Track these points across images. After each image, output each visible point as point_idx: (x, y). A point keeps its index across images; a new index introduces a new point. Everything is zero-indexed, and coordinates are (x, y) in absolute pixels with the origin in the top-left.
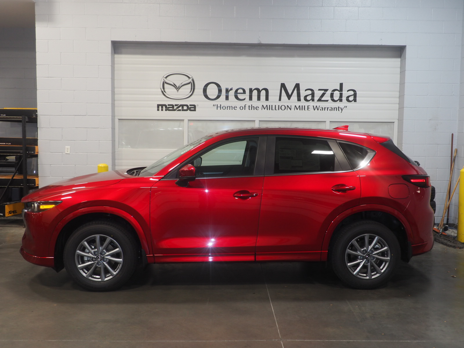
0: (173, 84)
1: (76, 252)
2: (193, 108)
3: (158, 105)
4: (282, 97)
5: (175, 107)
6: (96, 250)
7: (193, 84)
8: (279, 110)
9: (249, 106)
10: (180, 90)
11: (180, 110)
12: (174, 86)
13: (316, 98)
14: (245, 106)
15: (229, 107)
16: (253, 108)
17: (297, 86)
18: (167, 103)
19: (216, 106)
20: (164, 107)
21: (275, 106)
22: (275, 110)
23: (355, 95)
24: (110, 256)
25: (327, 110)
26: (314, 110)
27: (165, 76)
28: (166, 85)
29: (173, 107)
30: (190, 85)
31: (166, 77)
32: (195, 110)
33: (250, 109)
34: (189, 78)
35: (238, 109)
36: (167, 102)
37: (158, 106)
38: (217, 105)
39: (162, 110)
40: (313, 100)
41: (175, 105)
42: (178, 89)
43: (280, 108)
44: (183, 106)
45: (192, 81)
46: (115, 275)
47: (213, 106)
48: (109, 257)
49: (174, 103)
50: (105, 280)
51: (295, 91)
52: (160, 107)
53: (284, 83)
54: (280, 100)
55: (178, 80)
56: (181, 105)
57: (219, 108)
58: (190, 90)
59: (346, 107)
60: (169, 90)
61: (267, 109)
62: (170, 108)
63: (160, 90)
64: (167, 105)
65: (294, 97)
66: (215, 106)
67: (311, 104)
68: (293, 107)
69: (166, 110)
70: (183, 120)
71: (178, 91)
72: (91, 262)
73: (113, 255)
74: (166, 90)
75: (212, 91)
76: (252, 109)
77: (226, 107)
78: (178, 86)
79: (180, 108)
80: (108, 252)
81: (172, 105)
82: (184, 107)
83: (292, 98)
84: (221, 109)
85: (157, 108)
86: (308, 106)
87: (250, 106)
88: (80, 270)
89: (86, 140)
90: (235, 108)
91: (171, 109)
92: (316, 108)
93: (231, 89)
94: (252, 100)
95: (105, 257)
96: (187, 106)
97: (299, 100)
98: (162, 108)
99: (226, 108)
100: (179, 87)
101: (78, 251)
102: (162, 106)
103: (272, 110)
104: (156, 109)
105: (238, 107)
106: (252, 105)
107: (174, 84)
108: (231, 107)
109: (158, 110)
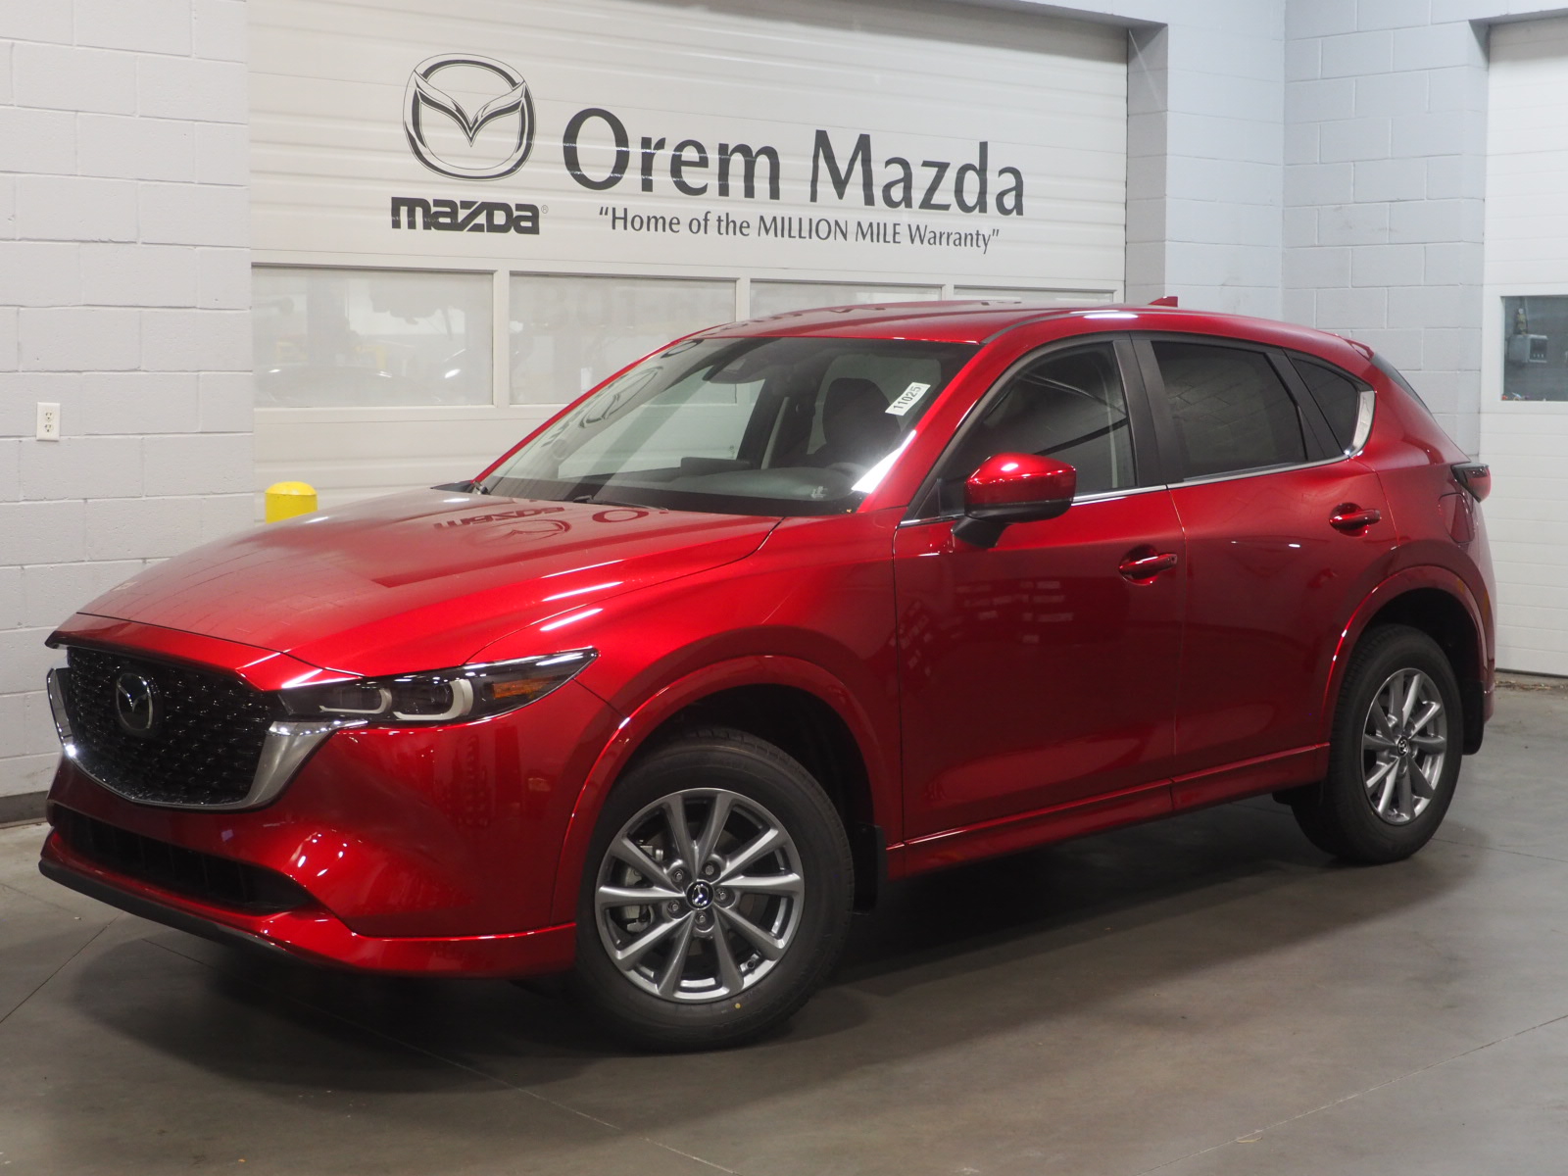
0: (453, 108)
1: (596, 895)
2: (524, 220)
3: (394, 199)
4: (820, 188)
5: (462, 214)
6: (678, 863)
7: (526, 110)
8: (810, 237)
9: (719, 217)
10: (480, 136)
11: (478, 228)
12: (458, 115)
13: (918, 196)
14: (706, 220)
15: (653, 221)
16: (731, 225)
17: (864, 144)
18: (430, 194)
19: (610, 212)
20: (419, 212)
21: (800, 220)
22: (800, 237)
23: (1019, 189)
24: (742, 877)
25: (948, 244)
26: (912, 241)
27: (422, 70)
28: (424, 108)
29: (453, 214)
30: (516, 116)
31: (426, 75)
32: (534, 230)
33: (723, 230)
34: (513, 83)
35: (683, 228)
36: (433, 189)
37: (397, 203)
38: (614, 209)
39: (412, 225)
40: (907, 201)
41: (462, 202)
42: (471, 129)
43: (814, 229)
44: (490, 208)
45: (524, 101)
46: (783, 953)
47: (601, 213)
48: (741, 881)
49: (457, 193)
50: (745, 986)
51: (858, 166)
52: (404, 210)
53: (825, 132)
54: (814, 198)
55: (475, 91)
56: (483, 203)
57: (620, 223)
58: (516, 141)
59: (996, 232)
60: (439, 131)
61: (776, 235)
62: (441, 216)
63: (403, 133)
64: (432, 204)
65: (855, 189)
66: (606, 214)
67: (904, 217)
68: (852, 229)
69: (427, 226)
70: (491, 273)
71: (471, 139)
72: (669, 921)
73: (753, 868)
74: (425, 132)
75: (597, 148)
76: (727, 233)
77: (645, 220)
78: (471, 119)
79: (481, 219)
80: (732, 859)
81: (450, 204)
82: (495, 212)
83: (848, 190)
84: (625, 228)
85: (393, 215)
86: (895, 225)
87: (724, 218)
88: (629, 970)
89: (136, 367)
90: (671, 224)
91: (447, 220)
92: (917, 234)
93: (661, 144)
94: (727, 195)
95: (723, 884)
96: (505, 207)
97: (869, 200)
98: (411, 214)
99: (645, 225)
100: (476, 121)
101: (603, 889)
102: (412, 204)
103: (790, 236)
104: (389, 218)
105: (684, 221)
106: (727, 214)
107: (458, 110)
108: (661, 221)
109: (396, 224)
